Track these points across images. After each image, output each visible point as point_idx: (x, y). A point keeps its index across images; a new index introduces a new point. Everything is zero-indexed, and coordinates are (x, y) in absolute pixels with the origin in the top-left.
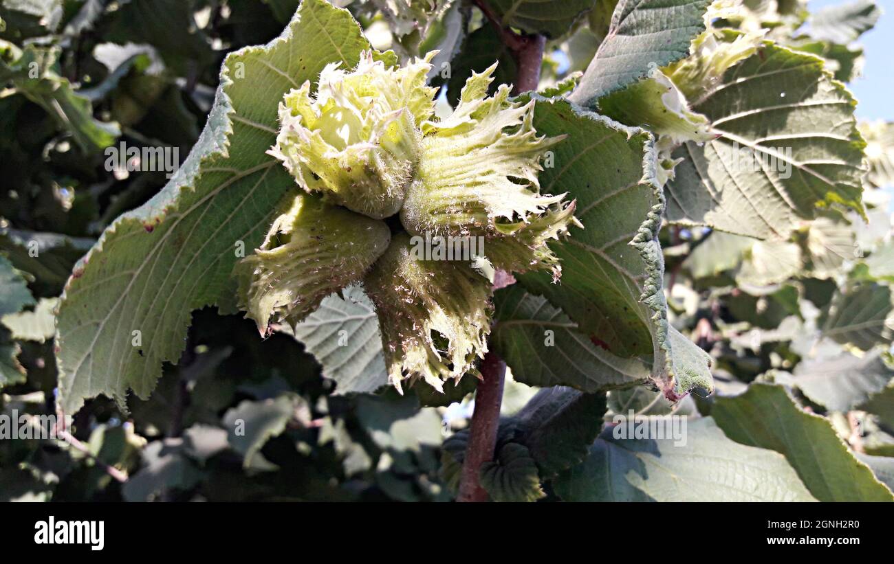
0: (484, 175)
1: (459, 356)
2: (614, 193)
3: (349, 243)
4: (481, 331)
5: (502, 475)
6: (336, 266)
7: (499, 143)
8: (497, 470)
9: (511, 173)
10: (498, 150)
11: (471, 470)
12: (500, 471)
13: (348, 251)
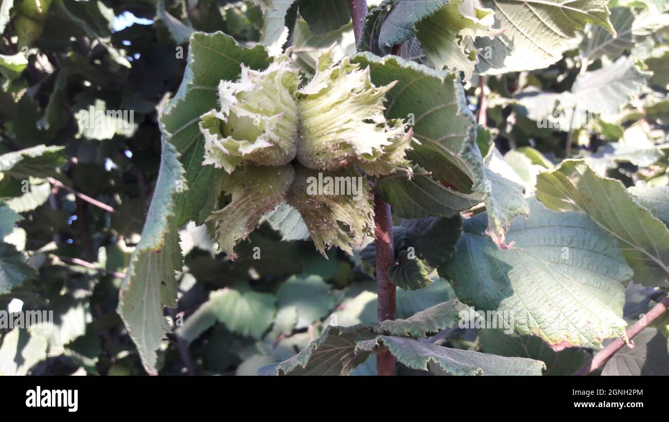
0: (346, 123)
1: (358, 231)
2: (438, 107)
3: (269, 187)
4: (369, 214)
5: (403, 273)
6: (265, 202)
7: (351, 99)
8: (399, 269)
9: (364, 117)
10: (352, 104)
11: (383, 273)
12: (401, 270)
13: (270, 192)
